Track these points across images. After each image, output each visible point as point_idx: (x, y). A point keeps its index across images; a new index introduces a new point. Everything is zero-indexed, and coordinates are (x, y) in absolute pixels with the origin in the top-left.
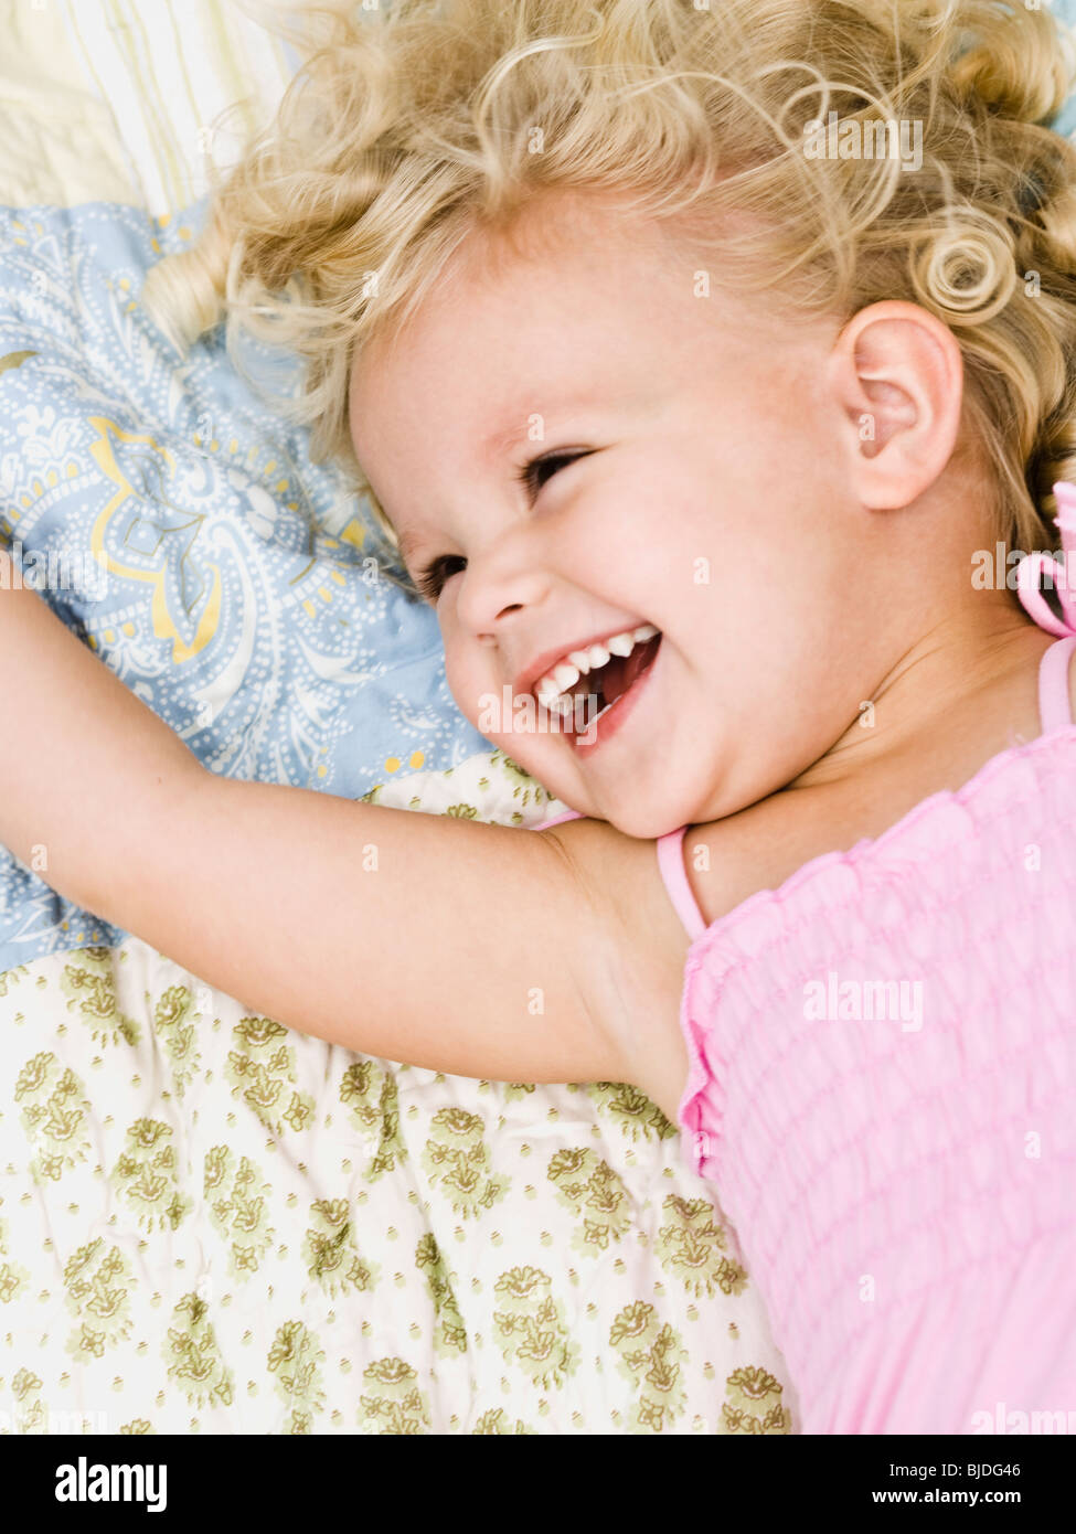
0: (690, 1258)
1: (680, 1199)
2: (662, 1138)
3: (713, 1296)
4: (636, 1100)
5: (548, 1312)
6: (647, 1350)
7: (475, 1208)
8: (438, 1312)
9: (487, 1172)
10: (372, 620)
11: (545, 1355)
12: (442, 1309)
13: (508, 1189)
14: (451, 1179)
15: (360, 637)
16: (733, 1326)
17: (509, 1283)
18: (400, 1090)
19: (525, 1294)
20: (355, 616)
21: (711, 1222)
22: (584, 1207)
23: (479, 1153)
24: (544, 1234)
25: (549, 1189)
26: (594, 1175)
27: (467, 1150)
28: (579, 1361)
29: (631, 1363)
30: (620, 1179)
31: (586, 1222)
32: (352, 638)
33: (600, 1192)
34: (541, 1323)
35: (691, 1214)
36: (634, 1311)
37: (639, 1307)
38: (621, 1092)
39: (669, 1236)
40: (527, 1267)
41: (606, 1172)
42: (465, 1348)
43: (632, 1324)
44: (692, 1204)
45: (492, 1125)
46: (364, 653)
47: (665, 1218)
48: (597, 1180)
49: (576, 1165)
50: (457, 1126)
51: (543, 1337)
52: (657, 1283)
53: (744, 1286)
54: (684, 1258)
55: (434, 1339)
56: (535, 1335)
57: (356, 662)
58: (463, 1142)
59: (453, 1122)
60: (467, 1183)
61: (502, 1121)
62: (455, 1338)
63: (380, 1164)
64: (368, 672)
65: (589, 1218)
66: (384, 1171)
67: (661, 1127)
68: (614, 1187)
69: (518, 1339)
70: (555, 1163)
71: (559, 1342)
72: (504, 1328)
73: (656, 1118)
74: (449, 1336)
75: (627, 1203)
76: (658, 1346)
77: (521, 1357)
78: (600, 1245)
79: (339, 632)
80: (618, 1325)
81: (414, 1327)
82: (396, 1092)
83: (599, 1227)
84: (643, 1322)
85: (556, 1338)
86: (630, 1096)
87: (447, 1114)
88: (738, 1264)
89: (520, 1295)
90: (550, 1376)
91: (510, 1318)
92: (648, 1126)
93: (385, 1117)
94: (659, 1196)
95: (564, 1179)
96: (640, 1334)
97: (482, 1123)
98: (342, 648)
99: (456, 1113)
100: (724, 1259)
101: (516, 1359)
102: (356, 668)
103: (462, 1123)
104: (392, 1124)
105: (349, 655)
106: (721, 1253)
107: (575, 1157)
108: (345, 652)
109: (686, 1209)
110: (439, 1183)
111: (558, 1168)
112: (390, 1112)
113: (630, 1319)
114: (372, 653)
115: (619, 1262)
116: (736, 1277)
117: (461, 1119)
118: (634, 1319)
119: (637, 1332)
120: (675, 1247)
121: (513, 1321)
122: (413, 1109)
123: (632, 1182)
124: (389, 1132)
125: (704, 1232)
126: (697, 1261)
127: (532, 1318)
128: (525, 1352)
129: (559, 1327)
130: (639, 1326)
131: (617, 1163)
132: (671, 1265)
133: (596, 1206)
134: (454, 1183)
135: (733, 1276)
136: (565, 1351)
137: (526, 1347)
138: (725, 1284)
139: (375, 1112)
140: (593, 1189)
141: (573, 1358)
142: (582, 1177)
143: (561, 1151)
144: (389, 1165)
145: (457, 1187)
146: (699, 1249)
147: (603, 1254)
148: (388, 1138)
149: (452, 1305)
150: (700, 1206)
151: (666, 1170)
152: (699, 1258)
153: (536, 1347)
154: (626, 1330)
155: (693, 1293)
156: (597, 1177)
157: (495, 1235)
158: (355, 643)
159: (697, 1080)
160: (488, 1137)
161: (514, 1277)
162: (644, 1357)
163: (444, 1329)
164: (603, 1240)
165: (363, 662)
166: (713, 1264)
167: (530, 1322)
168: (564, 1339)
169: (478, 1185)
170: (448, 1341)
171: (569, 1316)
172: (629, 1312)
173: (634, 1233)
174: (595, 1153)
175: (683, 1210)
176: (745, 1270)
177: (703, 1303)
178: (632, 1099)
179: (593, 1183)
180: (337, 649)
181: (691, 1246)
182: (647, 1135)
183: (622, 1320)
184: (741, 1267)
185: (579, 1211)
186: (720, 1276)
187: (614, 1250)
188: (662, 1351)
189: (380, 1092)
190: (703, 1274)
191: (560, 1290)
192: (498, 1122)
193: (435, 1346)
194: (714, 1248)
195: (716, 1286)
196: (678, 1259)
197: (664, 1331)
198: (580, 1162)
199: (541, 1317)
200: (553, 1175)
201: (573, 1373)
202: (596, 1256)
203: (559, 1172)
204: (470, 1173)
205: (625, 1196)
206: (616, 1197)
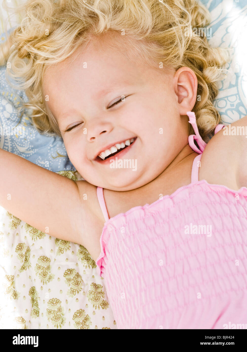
0: (95, 299)
1: (95, 284)
2: (93, 268)
3: (100, 309)
4: (88, 258)
5: (60, 310)
6: (81, 321)
7: (46, 281)
8: (33, 306)
9: (50, 272)
10: (32, 139)
11: (58, 320)
12: (34, 306)
13: (53, 278)
14: (41, 274)
15: (29, 143)
16: (103, 317)
17: (51, 302)
18: (31, 250)
19: (55, 305)
20: (28, 138)
21: (102, 290)
22: (71, 284)
23: (48, 268)
24: (61, 291)
25: (63, 279)
26: (75, 276)
27: (46, 267)
28: (65, 322)
29: (77, 324)
30: (81, 277)
31: (71, 288)
32: (27, 143)
33: (75, 281)
34: (58, 312)
35: (97, 288)
36: (79, 311)
37: (80, 310)
38: (84, 255)
39: (91, 293)
40: (56, 298)
41: (78, 275)
42: (38, 316)
43: (78, 315)
44: (98, 285)
45: (52, 261)
46: (30, 146)
47: (91, 288)
48: (75, 278)
49: (70, 273)
50: (44, 261)
51: (58, 316)
52: (87, 304)
53: (108, 307)
54: (94, 299)
55: (31, 313)
56: (56, 315)
57: (29, 148)
58: (45, 265)
59: (43, 260)
60: (45, 275)
61: (55, 260)
62: (36, 313)
63: (23, 268)
64: (32, 150)
65: (72, 287)
66: (24, 270)
67: (93, 265)
68: (79, 279)
69: (52, 316)
70: (66, 272)
71: (62, 317)
72: (49, 313)
73: (92, 263)
74: (35, 313)
75: (82, 284)
76: (84, 320)
77: (52, 320)
78: (74, 294)
79: (24, 141)
80: (75, 315)
81: (27, 310)
82: (30, 251)
83: (74, 290)
84: (81, 314)
85: (61, 316)
86: (86, 257)
87: (42, 257)
88: (107, 301)
89: (53, 305)
90: (59, 325)
91: (51, 310)
92: (90, 265)
93: (26, 257)
94: (90, 283)
95: (68, 277)
96: (80, 317)
97: (50, 260)
98: (25, 145)
99: (44, 257)
100: (103, 300)
101: (51, 320)
102: (29, 150)
103: (45, 260)
104: (27, 258)
105: (27, 147)
106: (103, 298)
107: (71, 271)
108: (26, 146)
109: (96, 286)
110: (38, 275)
111: (66, 274)
112: (27, 255)
113: (78, 314)
114: (33, 146)
115: (77, 299)
116: (106, 305)
117: (45, 259)
118: (79, 313)
119: (79, 317)
120: (92, 296)
121: (51, 311)
122: (34, 255)
123: (84, 278)
124: (26, 260)
125: (100, 293)
126: (97, 300)
127: (56, 311)
128: (53, 319)
129: (62, 313)
130: (80, 315)
131: (81, 273)
132: (91, 301)
133: (74, 284)
134: (42, 275)
135: (105, 305)
136: (63, 319)
137: (54, 318)
138: (103, 306)
139: (24, 255)
140: (74, 280)
141: (64, 321)
142: (72, 277)
143: (68, 269)
144: (25, 268)
145: (42, 276)
146: (98, 297)
147: (74, 296)
148: (26, 262)
149: (37, 305)
150: (100, 286)
151: (93, 276)
152: (97, 299)
153: (56, 318)
154: (77, 316)
155: (95, 308)
156: (75, 277)
157: (49, 289)
158: (28, 144)
159: (102, 255)
160: (51, 264)
161: (52, 300)
162: (80, 323)
163: (34, 311)
164: (74, 293)
165: (30, 148)
166: (100, 301)
167: (55, 312)
168: (63, 316)
169: (47, 276)
170: (34, 314)
171: (65, 311)
172: (78, 311)
173: (82, 292)
174: (76, 270)
175: (95, 287)
176: (108, 303)
177: (97, 311)
178: (87, 257)
179: (74, 278)
180: (24, 145)
181: (96, 296)
182: (89, 267)
183: (76, 314)
184: (107, 302)
185: (70, 285)
186: (102, 304)
187: (77, 296)
188: (85, 321)
189: (26, 250)
190: (98, 303)
191: (63, 305)
192: (54, 260)
193: (31, 315)
194: (101, 297)
195: (100, 307)
196: (92, 299)
197: (86, 316)
198: (72, 273)
199: (58, 311)
200: (65, 275)
201: (64, 325)
202: (72, 297)
203: (66, 275)
204: (46, 272)
205: (82, 282)
206: (79, 282)
